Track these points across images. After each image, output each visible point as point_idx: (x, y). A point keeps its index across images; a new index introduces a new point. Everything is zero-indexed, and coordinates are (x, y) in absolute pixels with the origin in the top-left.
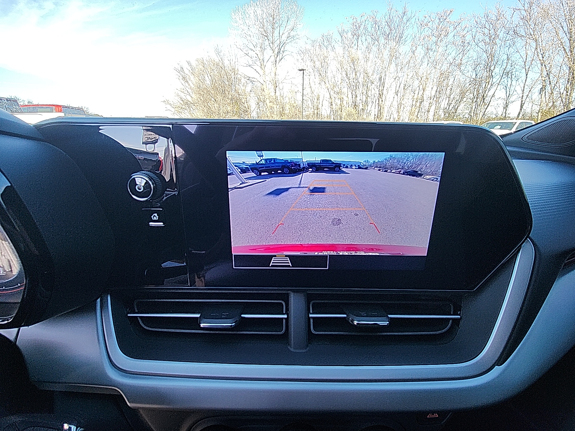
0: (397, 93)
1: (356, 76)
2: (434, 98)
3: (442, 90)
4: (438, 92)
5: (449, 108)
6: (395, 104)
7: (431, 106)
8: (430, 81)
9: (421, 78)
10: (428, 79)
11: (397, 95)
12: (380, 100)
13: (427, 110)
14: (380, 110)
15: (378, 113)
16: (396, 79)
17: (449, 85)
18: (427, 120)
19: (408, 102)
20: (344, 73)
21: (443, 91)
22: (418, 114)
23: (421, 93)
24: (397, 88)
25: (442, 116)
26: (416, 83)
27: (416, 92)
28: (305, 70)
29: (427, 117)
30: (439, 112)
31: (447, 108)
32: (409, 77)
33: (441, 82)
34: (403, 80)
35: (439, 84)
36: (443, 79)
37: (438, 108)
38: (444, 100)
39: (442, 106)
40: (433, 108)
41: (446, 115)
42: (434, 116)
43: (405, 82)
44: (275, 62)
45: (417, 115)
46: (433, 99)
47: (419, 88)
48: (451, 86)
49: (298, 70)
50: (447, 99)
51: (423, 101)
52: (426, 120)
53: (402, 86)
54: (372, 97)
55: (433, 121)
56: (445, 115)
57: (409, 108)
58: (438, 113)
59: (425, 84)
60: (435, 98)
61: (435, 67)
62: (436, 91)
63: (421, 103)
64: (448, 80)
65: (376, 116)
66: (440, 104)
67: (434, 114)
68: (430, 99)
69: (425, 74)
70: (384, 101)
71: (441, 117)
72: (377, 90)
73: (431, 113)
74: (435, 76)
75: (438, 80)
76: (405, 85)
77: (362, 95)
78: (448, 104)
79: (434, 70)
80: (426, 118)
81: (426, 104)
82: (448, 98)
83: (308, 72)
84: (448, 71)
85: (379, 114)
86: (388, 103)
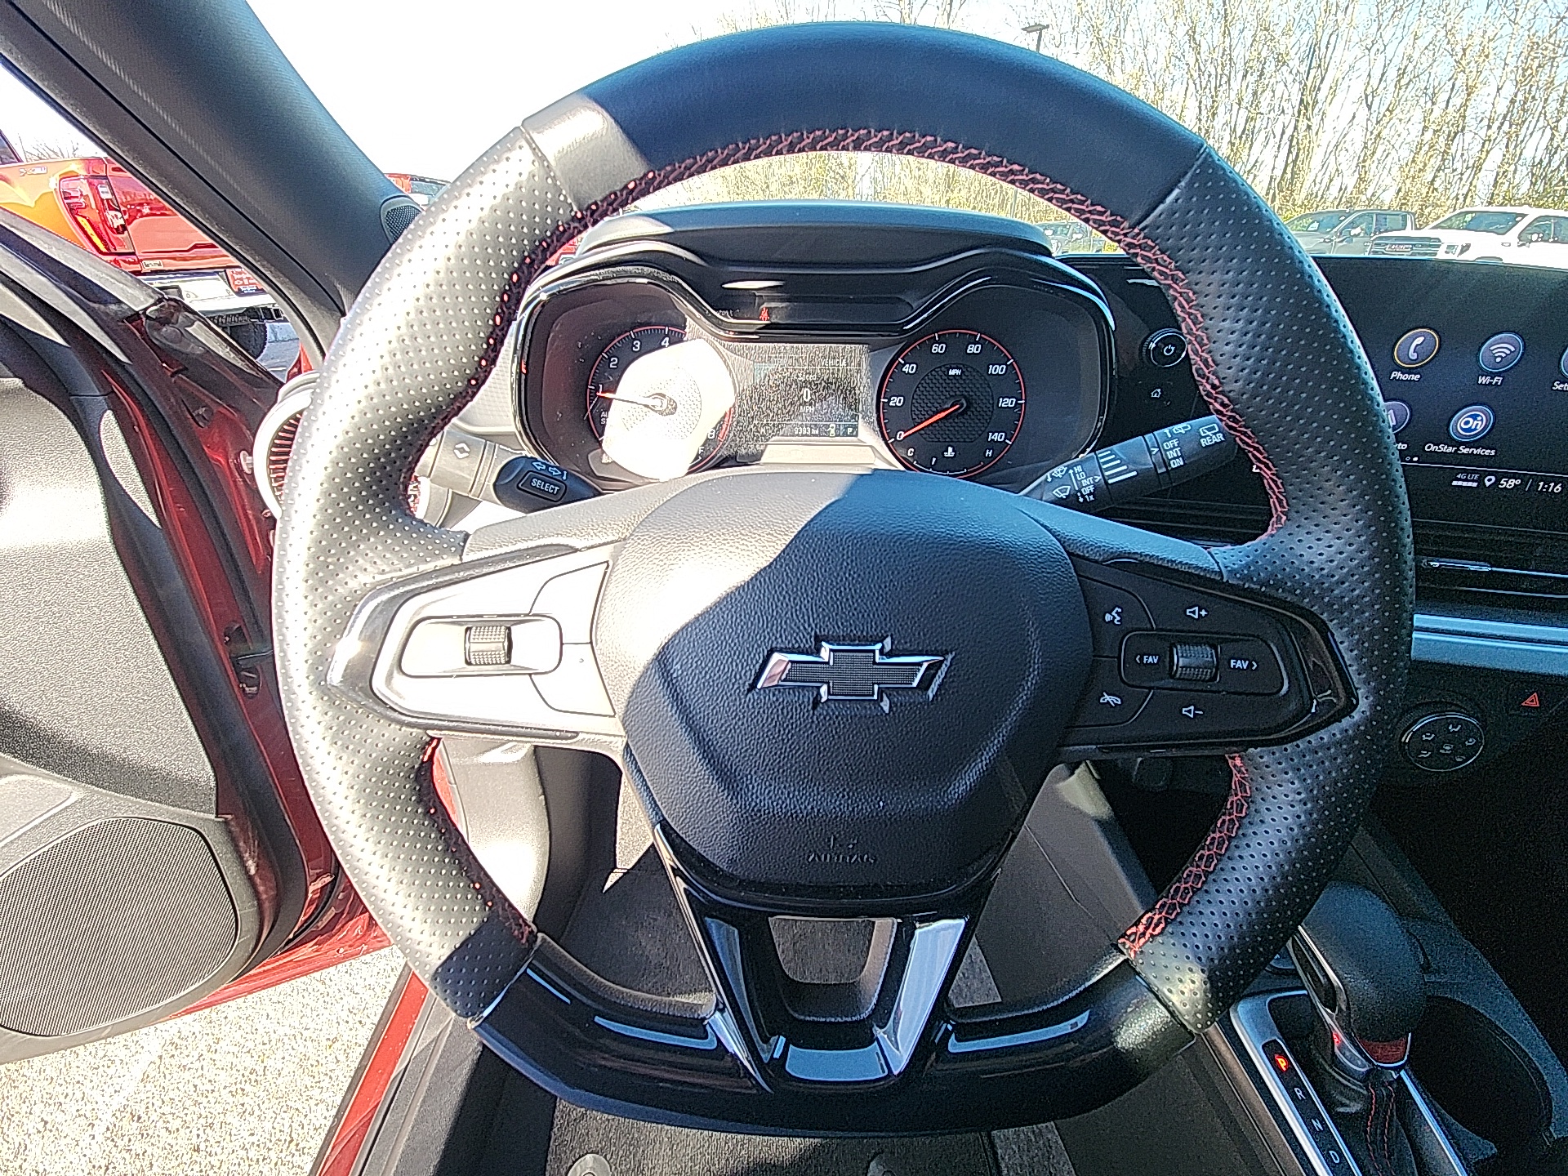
0: (1367, 100)
1: (1227, 40)
2: (1502, 124)
3: (1533, 97)
4: (1517, 104)
5: (1550, 161)
6: (1357, 136)
7: (1488, 152)
8: (1492, 62)
9: (1464, 50)
10: (1487, 56)
11: (1369, 107)
12: (1302, 126)
13: (1470, 165)
14: (1294, 162)
15: (1285, 172)
16: (1373, 50)
17: (1556, 83)
18: (1465, 198)
19: (1407, 130)
20: (1181, 32)
21: (1537, 102)
22: (1435, 177)
23: (1457, 101)
24: (1374, 82)
25: (1525, 187)
26: (1443, 69)
27: (1442, 97)
28: (1048, 26)
29: (1470, 190)
30: (1515, 172)
31: (1545, 162)
32: (1422, 43)
33: (1529, 71)
34: (1396, 53)
35: (1525, 77)
36: (1537, 62)
37: (1512, 158)
38: (1537, 135)
39: (1528, 154)
40: (1496, 155)
41: (1536, 187)
42: (1495, 186)
43: (1405, 62)
44: (948, 7)
45: (1433, 180)
46: (1499, 128)
47: (1454, 85)
48: (1562, 88)
49: (1023, 29)
50: (1548, 132)
51: (1463, 128)
52: (1461, 198)
53: (1392, 74)
54: (1272, 115)
55: (1490, 203)
56: (1533, 184)
57: (1405, 154)
58: (1510, 175)
59: (1474, 73)
60: (1507, 124)
61: (1512, 18)
62: (1513, 102)
63: (1451, 138)
64: (1554, 69)
65: (1275, 184)
66: (1523, 145)
67: (1496, 182)
68: (1489, 127)
69: (1477, 40)
70: (1314, 128)
71: (1520, 192)
72: (1295, 89)
73: (1486, 177)
74: (1512, 49)
75: (1520, 63)
76: (1402, 73)
77: (1236, 107)
78: (1547, 148)
79: (1508, 29)
80: (1465, 190)
81: (1470, 143)
82: (1551, 129)
83: (1055, 32)
84: (1552, 40)
85: (1289, 176)
86: (1327, 137)
